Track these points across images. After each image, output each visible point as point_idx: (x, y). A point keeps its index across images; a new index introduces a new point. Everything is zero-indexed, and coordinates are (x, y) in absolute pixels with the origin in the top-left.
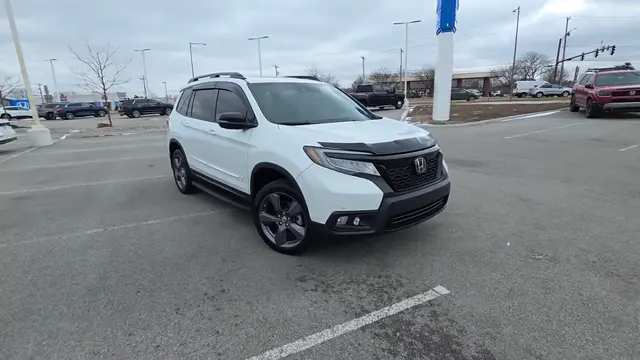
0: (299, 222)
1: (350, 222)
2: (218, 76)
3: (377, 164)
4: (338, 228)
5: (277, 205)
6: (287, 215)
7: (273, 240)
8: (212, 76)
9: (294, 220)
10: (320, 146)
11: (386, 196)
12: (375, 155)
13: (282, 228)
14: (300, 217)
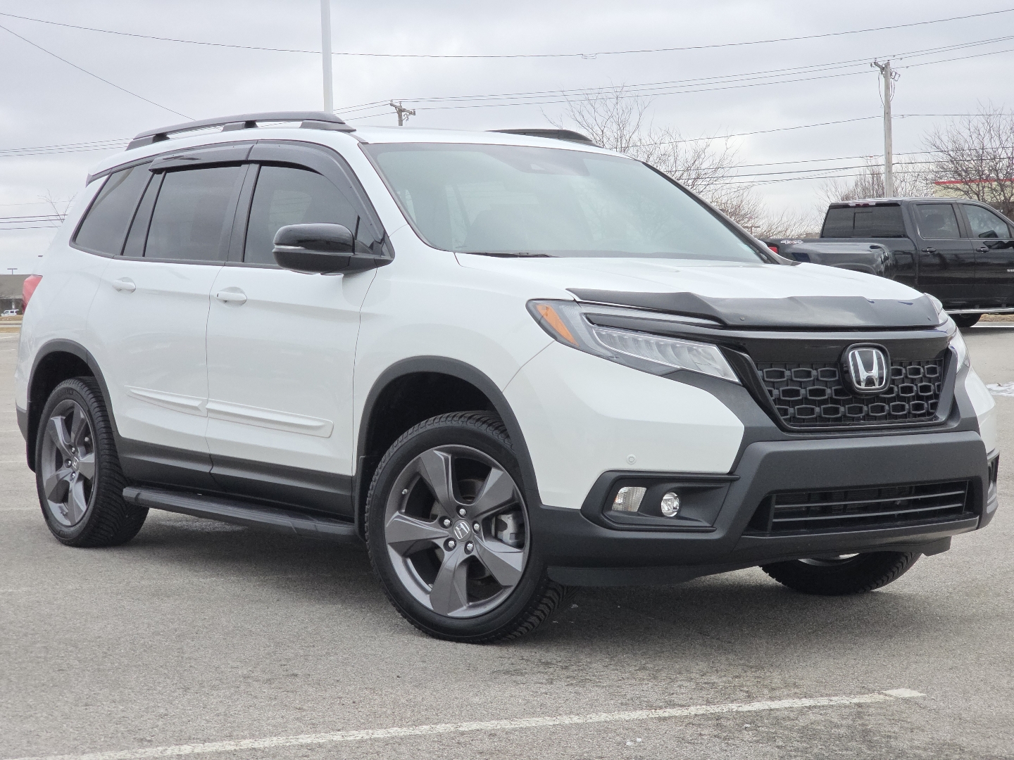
0: (509, 532)
1: (651, 506)
2: (250, 124)
3: (730, 348)
4: (615, 520)
5: (444, 488)
6: (472, 518)
7: (425, 600)
8: (227, 125)
9: (491, 526)
10: (571, 296)
11: (750, 437)
12: (725, 326)
13: (452, 560)
14: (509, 520)
